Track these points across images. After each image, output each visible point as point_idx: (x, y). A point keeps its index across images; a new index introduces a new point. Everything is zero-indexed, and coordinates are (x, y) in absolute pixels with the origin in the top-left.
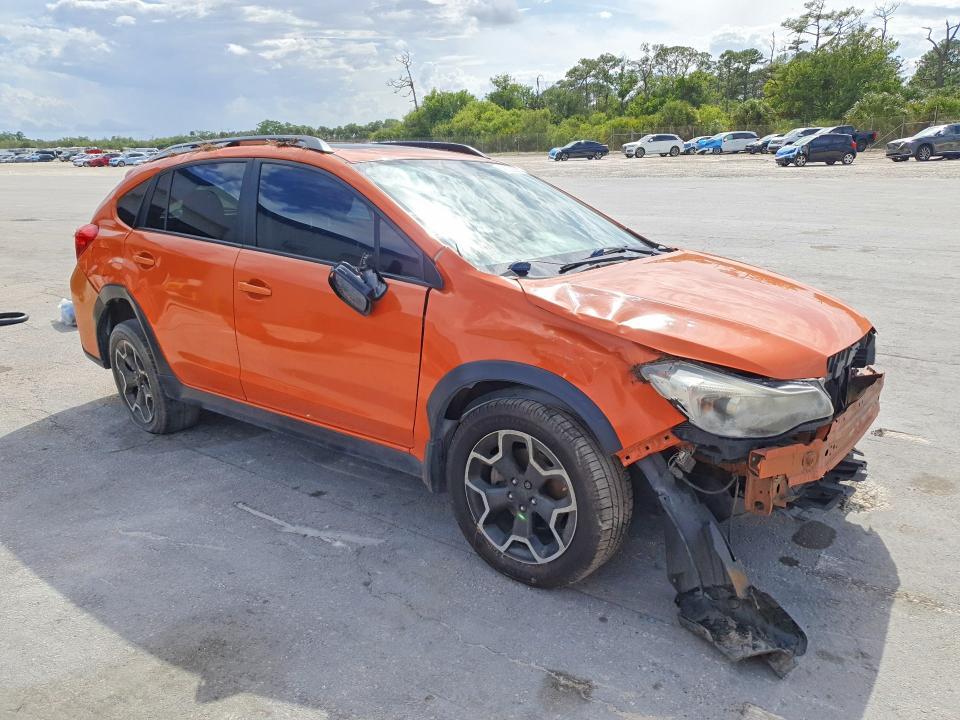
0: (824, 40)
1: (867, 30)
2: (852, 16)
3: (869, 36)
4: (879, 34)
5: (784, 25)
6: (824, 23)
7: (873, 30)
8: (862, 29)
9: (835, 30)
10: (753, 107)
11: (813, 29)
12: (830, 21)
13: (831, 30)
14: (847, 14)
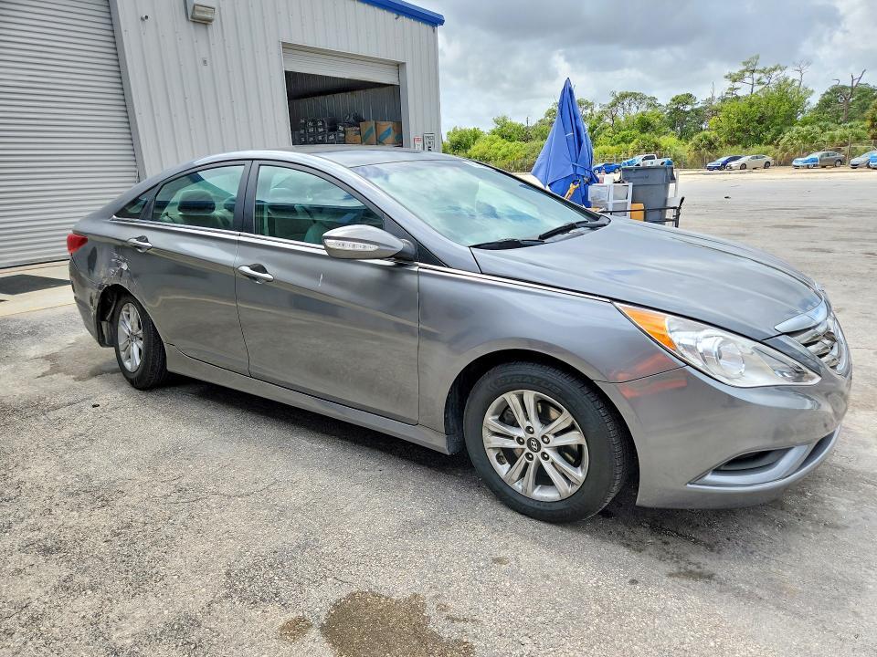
0: (757, 88)
1: (790, 81)
2: (779, 72)
3: (790, 85)
4: (797, 84)
5: (726, 77)
6: (756, 76)
7: (793, 81)
8: (786, 80)
9: (764, 80)
10: (705, 137)
11: (748, 80)
12: (762, 74)
13: (762, 81)
14: (775, 69)
